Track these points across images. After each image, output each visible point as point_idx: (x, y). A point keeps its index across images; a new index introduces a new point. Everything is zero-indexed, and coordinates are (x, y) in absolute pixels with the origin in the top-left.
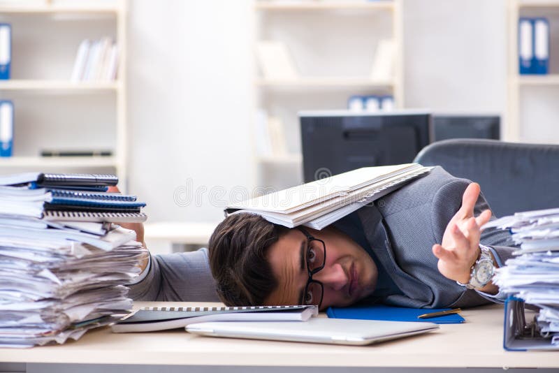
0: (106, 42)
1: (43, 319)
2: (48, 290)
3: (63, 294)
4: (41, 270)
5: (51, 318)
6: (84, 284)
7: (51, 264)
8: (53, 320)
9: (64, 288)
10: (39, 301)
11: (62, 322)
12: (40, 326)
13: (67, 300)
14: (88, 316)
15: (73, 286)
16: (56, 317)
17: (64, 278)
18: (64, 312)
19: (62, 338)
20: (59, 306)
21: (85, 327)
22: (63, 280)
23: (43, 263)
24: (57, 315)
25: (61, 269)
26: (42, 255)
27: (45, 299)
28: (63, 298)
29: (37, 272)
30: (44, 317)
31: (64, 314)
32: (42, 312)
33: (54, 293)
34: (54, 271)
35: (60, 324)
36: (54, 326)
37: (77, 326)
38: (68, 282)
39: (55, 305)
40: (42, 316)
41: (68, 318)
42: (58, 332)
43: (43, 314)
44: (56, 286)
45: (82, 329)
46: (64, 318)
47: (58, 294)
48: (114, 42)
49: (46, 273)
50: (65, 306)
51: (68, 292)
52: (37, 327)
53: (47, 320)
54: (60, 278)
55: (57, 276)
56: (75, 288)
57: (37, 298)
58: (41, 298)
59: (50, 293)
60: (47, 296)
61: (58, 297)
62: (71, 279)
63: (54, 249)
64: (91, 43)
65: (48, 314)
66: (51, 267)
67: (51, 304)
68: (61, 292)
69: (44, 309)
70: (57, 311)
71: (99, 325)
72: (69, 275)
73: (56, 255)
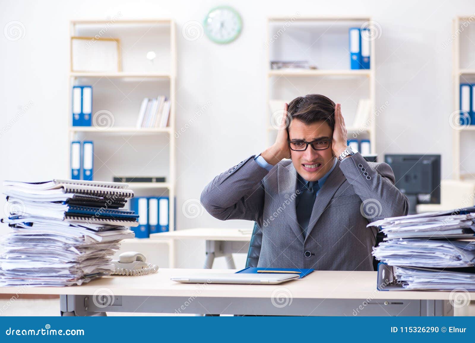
0: (161, 99)
1: (71, 272)
2: (73, 258)
3: (81, 260)
4: (70, 247)
5: (74, 272)
6: (92, 255)
7: (75, 245)
8: (75, 273)
9: (81, 257)
10: (68, 263)
11: (80, 274)
12: (68, 276)
13: (82, 263)
14: (92, 272)
15: (87, 256)
16: (77, 271)
17: (82, 251)
18: (81, 269)
19: (80, 282)
20: (78, 266)
21: (91, 277)
22: (81, 253)
23: (71, 244)
24: (78, 270)
25: (80, 247)
26: (69, 240)
27: (71, 262)
28: (80, 262)
29: (68, 248)
30: (71, 271)
31: (81, 270)
32: (70, 269)
33: (76, 259)
34: (77, 248)
35: (79, 275)
36: (76, 276)
37: (87, 277)
38: (83, 254)
39: (76, 265)
40: (69, 271)
41: (83, 272)
42: (78, 279)
43: (70, 270)
44: (78, 256)
45: (89, 279)
46: (81, 272)
47: (78, 260)
48: (167, 99)
49: (73, 249)
50: (81, 266)
51: (83, 259)
52: (67, 276)
53: (72, 273)
54: (80, 251)
55: (78, 250)
56: (86, 257)
57: (67, 261)
58: (69, 261)
59: (74, 259)
60: (73, 261)
61: (77, 262)
62: (85, 252)
63: (76, 238)
64: (150, 100)
65: (73, 270)
66: (75, 246)
67: (74, 264)
68: (80, 259)
69: (71, 267)
70: (77, 268)
71: (98, 276)
72: (84, 250)
73: (77, 241)
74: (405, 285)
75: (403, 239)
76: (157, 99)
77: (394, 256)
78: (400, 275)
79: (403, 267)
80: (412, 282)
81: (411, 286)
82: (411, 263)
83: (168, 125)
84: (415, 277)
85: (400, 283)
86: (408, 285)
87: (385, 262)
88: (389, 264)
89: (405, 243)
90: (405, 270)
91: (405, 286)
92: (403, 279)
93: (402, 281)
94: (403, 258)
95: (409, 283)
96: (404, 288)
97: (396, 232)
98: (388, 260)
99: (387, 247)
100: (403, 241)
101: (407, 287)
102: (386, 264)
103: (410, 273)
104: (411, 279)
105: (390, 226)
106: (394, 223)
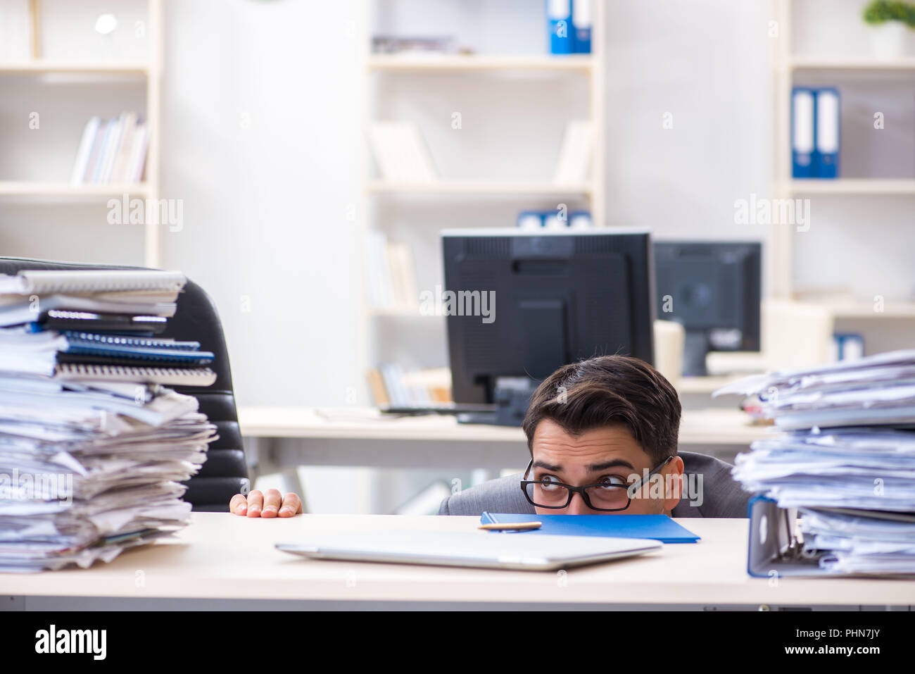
0: (129, 120)
48: (140, 121)
64: (103, 123)
74: (826, 561)
75: (822, 429)
76: (118, 119)
77: (798, 479)
78: (813, 532)
79: (824, 512)
80: (847, 552)
81: (844, 564)
82: (845, 500)
83: (143, 178)
84: (856, 538)
85: (812, 556)
86: (836, 560)
87: (769, 495)
88: (782, 504)
89: (828, 440)
90: (826, 519)
91: (828, 565)
92: (820, 544)
93: (819, 551)
94: (822, 484)
95: (839, 555)
96: (824, 569)
97: (804, 409)
98: (780, 491)
99: (775, 452)
100: (820, 435)
101: (835, 568)
102: (773, 502)
103: (842, 526)
104: (844, 544)
105: (786, 392)
106: (799, 382)
